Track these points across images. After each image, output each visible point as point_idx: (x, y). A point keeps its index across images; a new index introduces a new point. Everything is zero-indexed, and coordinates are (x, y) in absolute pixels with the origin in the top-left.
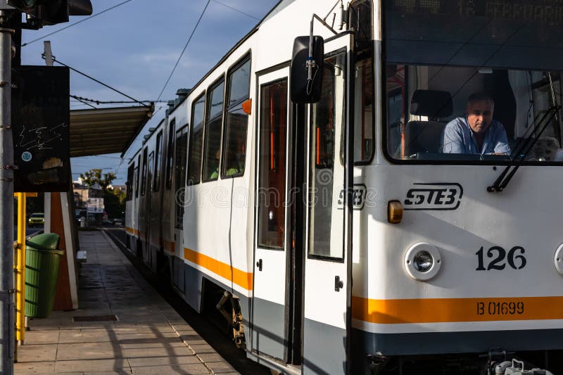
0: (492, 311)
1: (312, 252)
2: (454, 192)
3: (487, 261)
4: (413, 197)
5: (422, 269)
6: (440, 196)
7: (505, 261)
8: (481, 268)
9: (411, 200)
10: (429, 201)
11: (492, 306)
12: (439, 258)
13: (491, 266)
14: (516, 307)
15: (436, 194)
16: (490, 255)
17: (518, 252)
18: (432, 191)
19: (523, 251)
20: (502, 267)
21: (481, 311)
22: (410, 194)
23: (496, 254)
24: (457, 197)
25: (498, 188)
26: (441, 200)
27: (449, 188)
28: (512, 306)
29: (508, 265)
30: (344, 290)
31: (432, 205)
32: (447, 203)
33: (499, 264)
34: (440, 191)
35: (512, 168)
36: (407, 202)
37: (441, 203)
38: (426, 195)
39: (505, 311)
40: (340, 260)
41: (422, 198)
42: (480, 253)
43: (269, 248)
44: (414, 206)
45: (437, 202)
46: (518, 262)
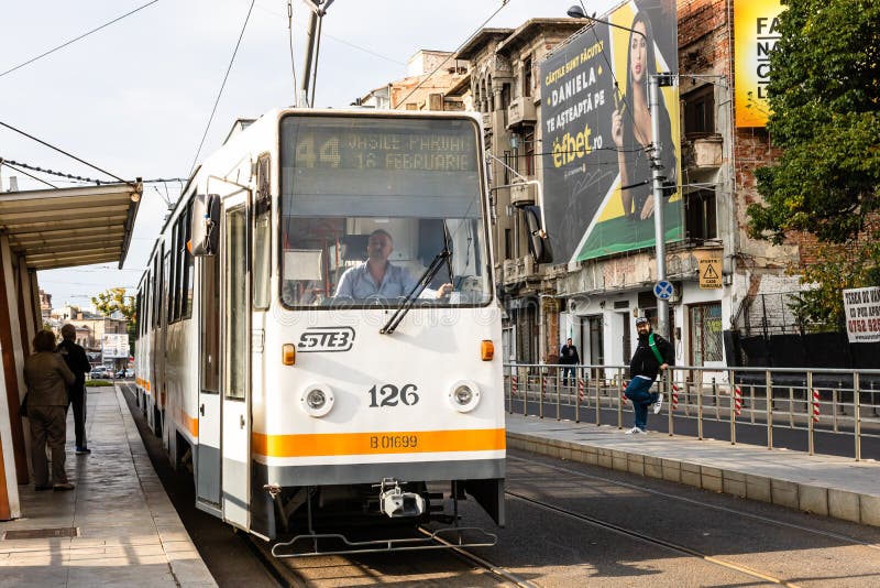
0: (386, 444)
1: (229, 394)
2: (346, 335)
3: (380, 398)
4: (306, 340)
5: (315, 406)
6: (332, 338)
7: (398, 397)
8: (374, 404)
9: (304, 343)
10: (322, 344)
11: (385, 440)
12: (332, 396)
13: (385, 403)
14: (411, 441)
15: (329, 337)
16: (383, 393)
17: (410, 390)
18: (325, 335)
19: (415, 388)
20: (395, 404)
21: (374, 445)
22: (303, 338)
23: (389, 392)
24: (349, 339)
25: (389, 330)
26: (334, 342)
27: (341, 331)
28: (405, 439)
29: (400, 402)
30: (246, 427)
31: (326, 347)
32: (340, 345)
33: (392, 401)
34: (333, 334)
35: (403, 311)
36: (301, 345)
37: (334, 345)
38: (320, 338)
39: (398, 444)
40: (242, 400)
41: (315, 341)
42: (373, 391)
43: (209, 393)
44: (307, 349)
45: (330, 344)
46: (410, 399)
